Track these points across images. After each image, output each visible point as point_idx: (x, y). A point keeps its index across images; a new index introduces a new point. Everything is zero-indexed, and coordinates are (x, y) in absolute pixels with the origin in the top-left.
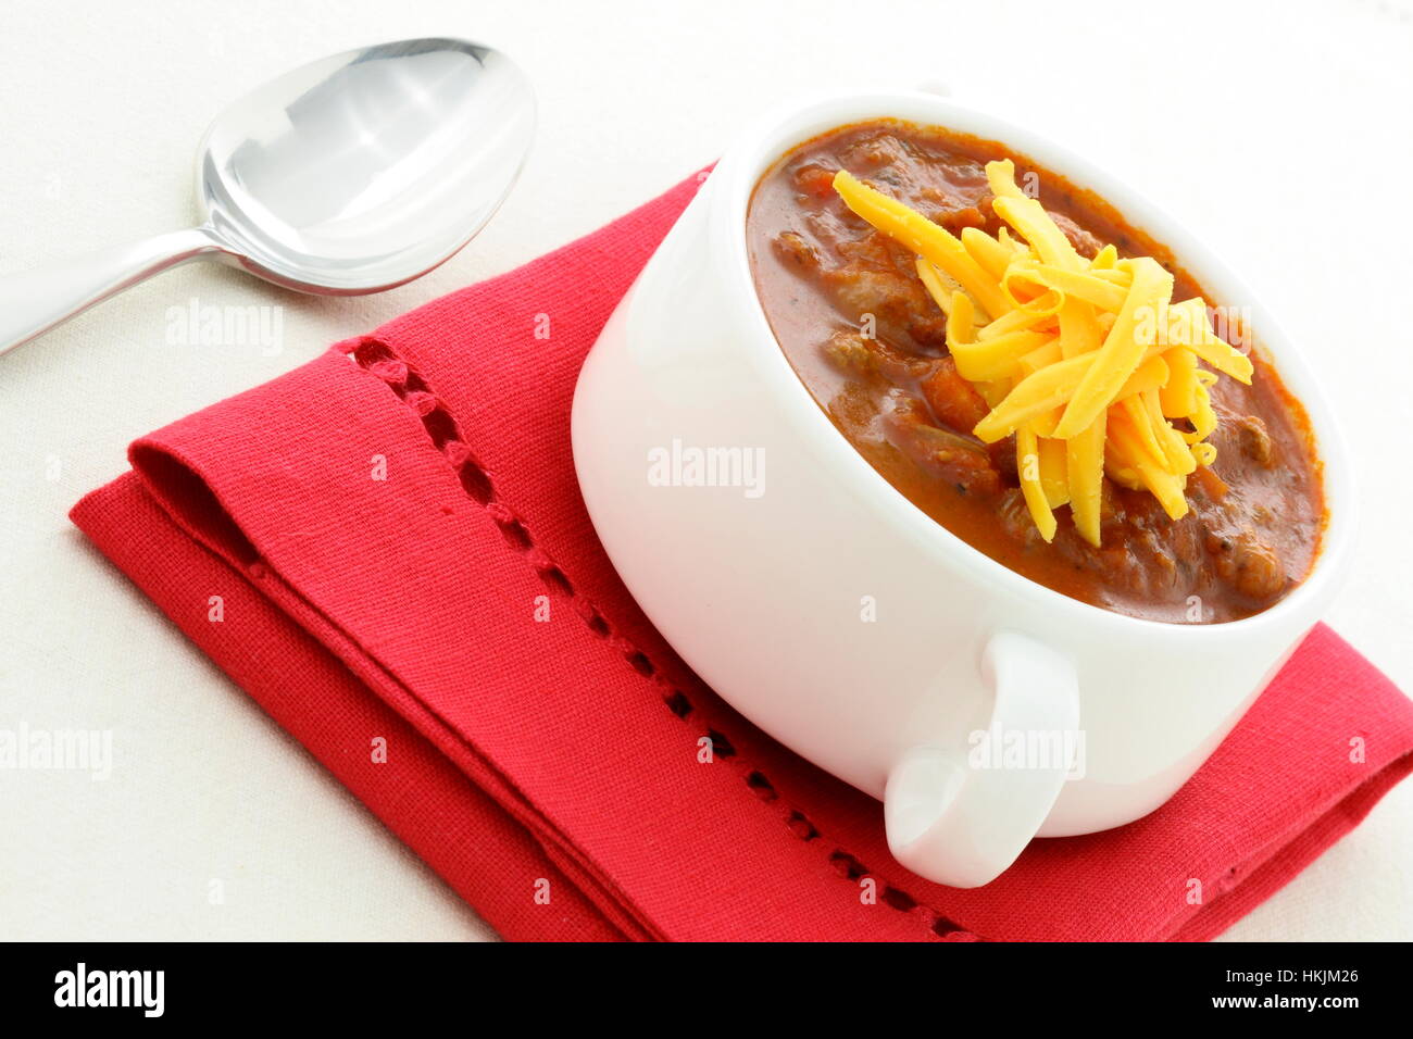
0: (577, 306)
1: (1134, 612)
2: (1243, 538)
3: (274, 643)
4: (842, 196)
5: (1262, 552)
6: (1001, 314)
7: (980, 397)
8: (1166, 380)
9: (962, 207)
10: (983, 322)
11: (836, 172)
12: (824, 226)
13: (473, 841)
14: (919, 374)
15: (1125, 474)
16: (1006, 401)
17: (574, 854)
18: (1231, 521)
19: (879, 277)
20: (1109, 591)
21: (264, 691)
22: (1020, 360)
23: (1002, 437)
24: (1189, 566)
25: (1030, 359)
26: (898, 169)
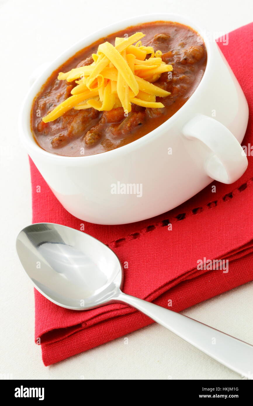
0: (49, 203)
1: (193, 92)
2: (185, 53)
3: (103, 328)
4: (49, 122)
5: (191, 50)
6: (98, 92)
7: (117, 108)
8: (134, 56)
9: (66, 89)
10: (98, 98)
11: (42, 120)
12: (55, 129)
13: (179, 298)
14: (105, 122)
15: (155, 78)
16: (121, 101)
17: (192, 272)
18: (180, 54)
19: (74, 120)
20: (184, 96)
21: (115, 336)
22: (112, 93)
23: (131, 106)
24: (187, 71)
25: (113, 90)
26: (48, 102)
